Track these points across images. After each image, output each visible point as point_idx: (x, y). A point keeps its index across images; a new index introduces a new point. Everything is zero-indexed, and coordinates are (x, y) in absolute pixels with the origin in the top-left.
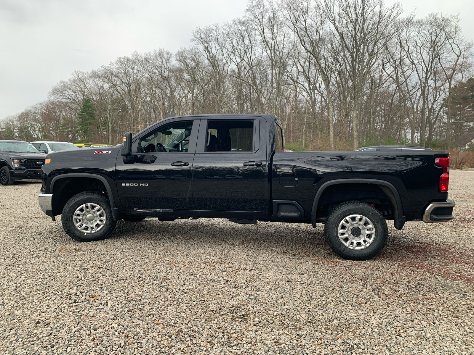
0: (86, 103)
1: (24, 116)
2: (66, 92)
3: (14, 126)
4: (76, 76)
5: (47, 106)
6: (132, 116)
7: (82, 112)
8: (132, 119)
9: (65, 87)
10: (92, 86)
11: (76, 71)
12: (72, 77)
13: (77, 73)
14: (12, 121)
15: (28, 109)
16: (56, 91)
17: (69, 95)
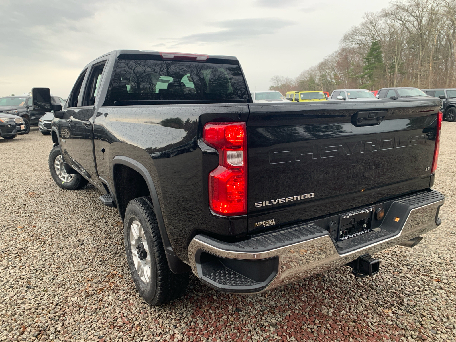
0: (374, 46)
1: (323, 66)
2: (357, 38)
3: (315, 75)
4: (366, 19)
5: (340, 54)
6: (421, 54)
7: (368, 56)
8: (421, 58)
9: (356, 31)
10: (383, 26)
11: (366, 13)
12: (363, 21)
13: (367, 15)
14: (313, 71)
15: (326, 58)
16: (347, 38)
17: (359, 40)
